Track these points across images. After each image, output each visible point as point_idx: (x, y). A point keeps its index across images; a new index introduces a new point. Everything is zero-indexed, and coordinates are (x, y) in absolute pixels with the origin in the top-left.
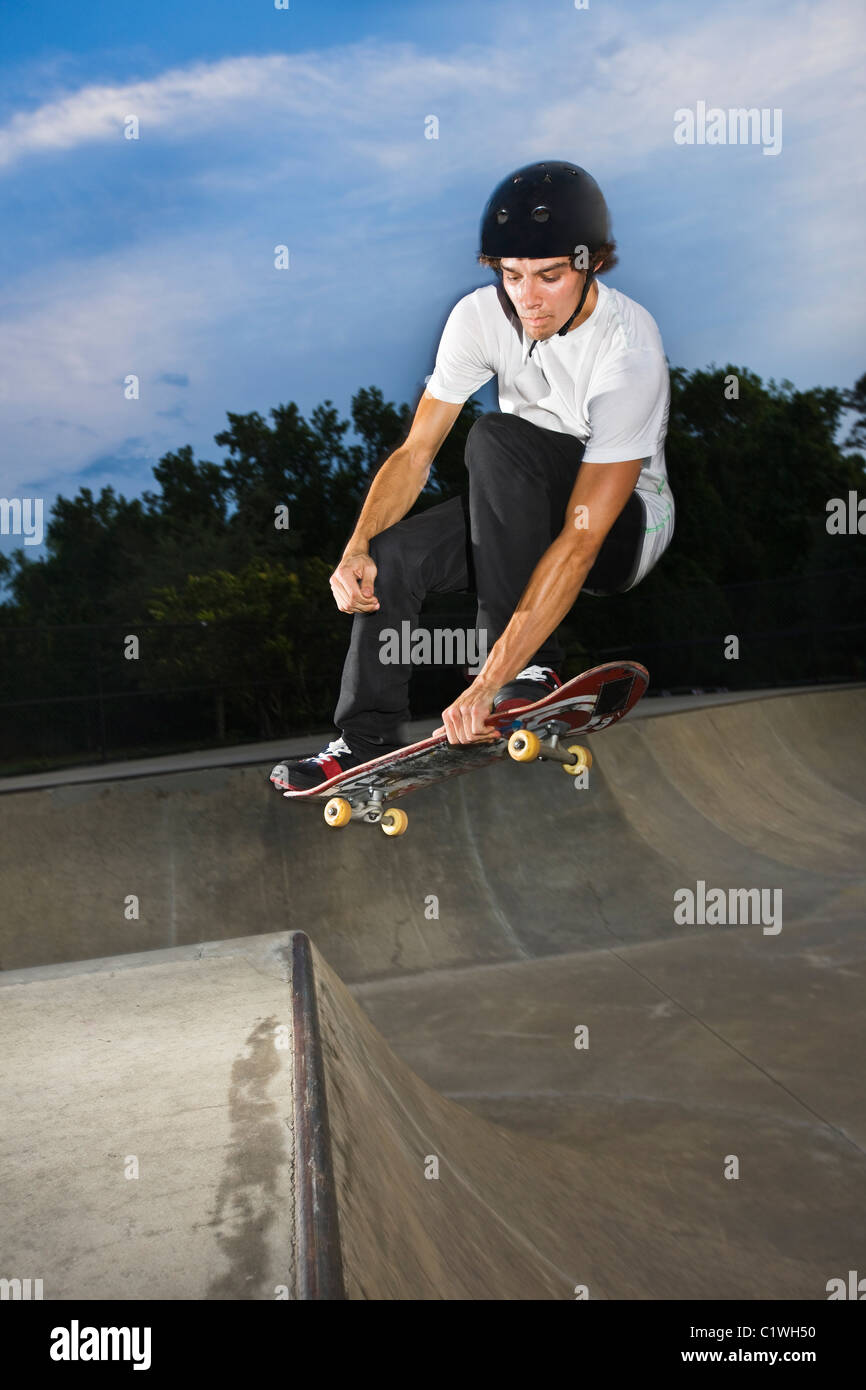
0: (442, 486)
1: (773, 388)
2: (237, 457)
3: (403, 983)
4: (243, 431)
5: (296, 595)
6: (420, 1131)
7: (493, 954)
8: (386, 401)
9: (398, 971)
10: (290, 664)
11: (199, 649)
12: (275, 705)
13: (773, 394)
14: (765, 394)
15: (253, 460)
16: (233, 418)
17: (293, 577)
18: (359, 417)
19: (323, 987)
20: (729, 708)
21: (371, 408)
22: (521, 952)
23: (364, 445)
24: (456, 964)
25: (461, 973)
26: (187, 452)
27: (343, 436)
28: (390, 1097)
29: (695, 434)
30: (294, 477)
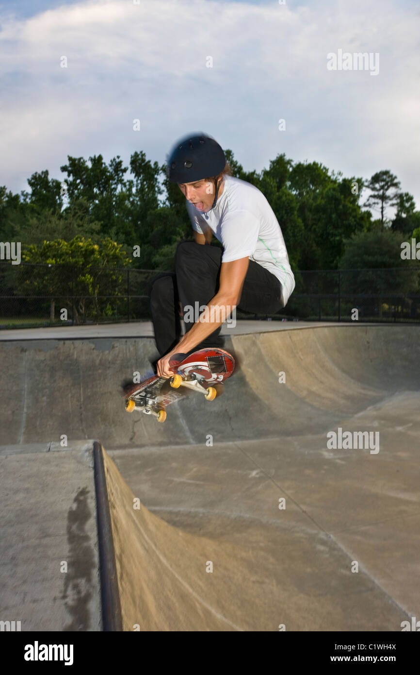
0: (171, 205)
1: (334, 175)
2: (71, 179)
3: (135, 451)
4: (75, 167)
5: (97, 256)
6: (146, 536)
7: (178, 440)
8: (147, 159)
9: (132, 445)
10: (91, 289)
11: (46, 278)
12: (82, 308)
13: (333, 178)
14: (329, 178)
15: (78, 181)
16: (70, 159)
17: (96, 247)
18: (134, 166)
19: (108, 470)
20: (299, 331)
21: (140, 161)
22: (191, 441)
23: (135, 180)
24: (161, 444)
25: (163, 448)
26: (46, 173)
27: (124, 174)
28: (134, 521)
29: (294, 193)
30: (98, 192)
